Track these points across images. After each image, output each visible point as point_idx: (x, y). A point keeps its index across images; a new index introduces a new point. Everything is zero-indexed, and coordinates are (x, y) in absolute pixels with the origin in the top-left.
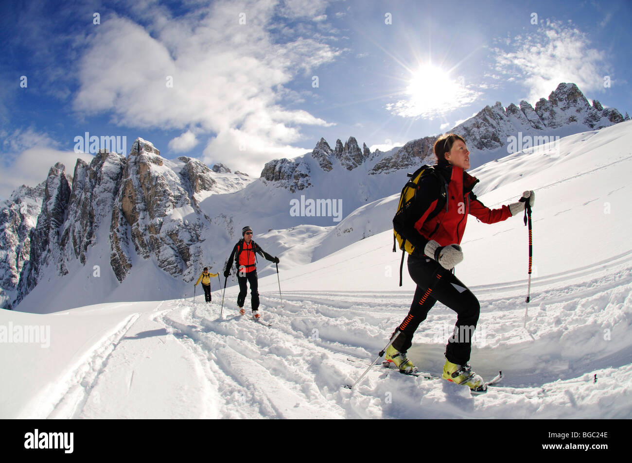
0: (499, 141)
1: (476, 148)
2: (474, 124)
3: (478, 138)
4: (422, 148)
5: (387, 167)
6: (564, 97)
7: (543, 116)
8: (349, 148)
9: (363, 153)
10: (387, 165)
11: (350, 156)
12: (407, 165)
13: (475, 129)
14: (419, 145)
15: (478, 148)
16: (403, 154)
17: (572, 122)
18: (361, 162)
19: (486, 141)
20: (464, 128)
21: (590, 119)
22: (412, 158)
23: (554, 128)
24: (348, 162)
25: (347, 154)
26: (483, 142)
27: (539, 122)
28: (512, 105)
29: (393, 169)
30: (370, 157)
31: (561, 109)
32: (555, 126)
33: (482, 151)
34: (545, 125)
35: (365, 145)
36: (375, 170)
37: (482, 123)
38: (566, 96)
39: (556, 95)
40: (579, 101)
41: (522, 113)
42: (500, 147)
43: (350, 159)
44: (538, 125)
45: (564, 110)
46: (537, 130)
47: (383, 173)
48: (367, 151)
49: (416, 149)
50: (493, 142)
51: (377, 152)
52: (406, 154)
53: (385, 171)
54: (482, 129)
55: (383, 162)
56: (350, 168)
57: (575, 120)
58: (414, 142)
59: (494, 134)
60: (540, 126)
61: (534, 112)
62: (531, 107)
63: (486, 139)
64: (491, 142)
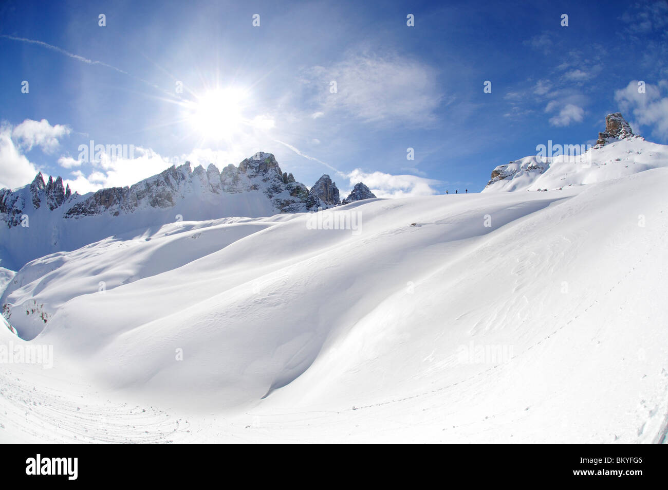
0: (171, 201)
1: (149, 205)
2: (155, 182)
3: (154, 195)
4: (109, 198)
5: (78, 212)
6: (256, 166)
7: (226, 181)
8: (55, 188)
9: (65, 194)
10: (78, 210)
11: (54, 196)
12: (93, 212)
13: (155, 187)
14: (107, 194)
15: (152, 205)
16: (92, 200)
17: (253, 190)
18: (61, 204)
19: (160, 199)
20: (147, 183)
21: (271, 190)
22: (98, 206)
23: (232, 194)
24: (51, 202)
25: (53, 194)
26: (157, 200)
27: (218, 187)
28: (200, 167)
29: (82, 215)
30: (70, 198)
31: (248, 176)
32: (233, 192)
33: (154, 208)
34: (224, 190)
35: (68, 186)
36: (69, 214)
37: (162, 181)
38: (258, 165)
39: (250, 162)
40: (270, 172)
41: (205, 176)
42: (171, 207)
43: (53, 199)
44: (216, 189)
45: (250, 178)
46: (214, 194)
47: (73, 217)
48: (69, 192)
49: (103, 197)
50: (166, 201)
51: (76, 194)
52: (95, 201)
53: (75, 216)
54: (160, 188)
55: (76, 206)
56: (52, 208)
57: (256, 189)
58: (104, 191)
59: (169, 194)
60: (218, 190)
61: (219, 176)
62: (218, 171)
63: (160, 197)
64: (164, 201)
